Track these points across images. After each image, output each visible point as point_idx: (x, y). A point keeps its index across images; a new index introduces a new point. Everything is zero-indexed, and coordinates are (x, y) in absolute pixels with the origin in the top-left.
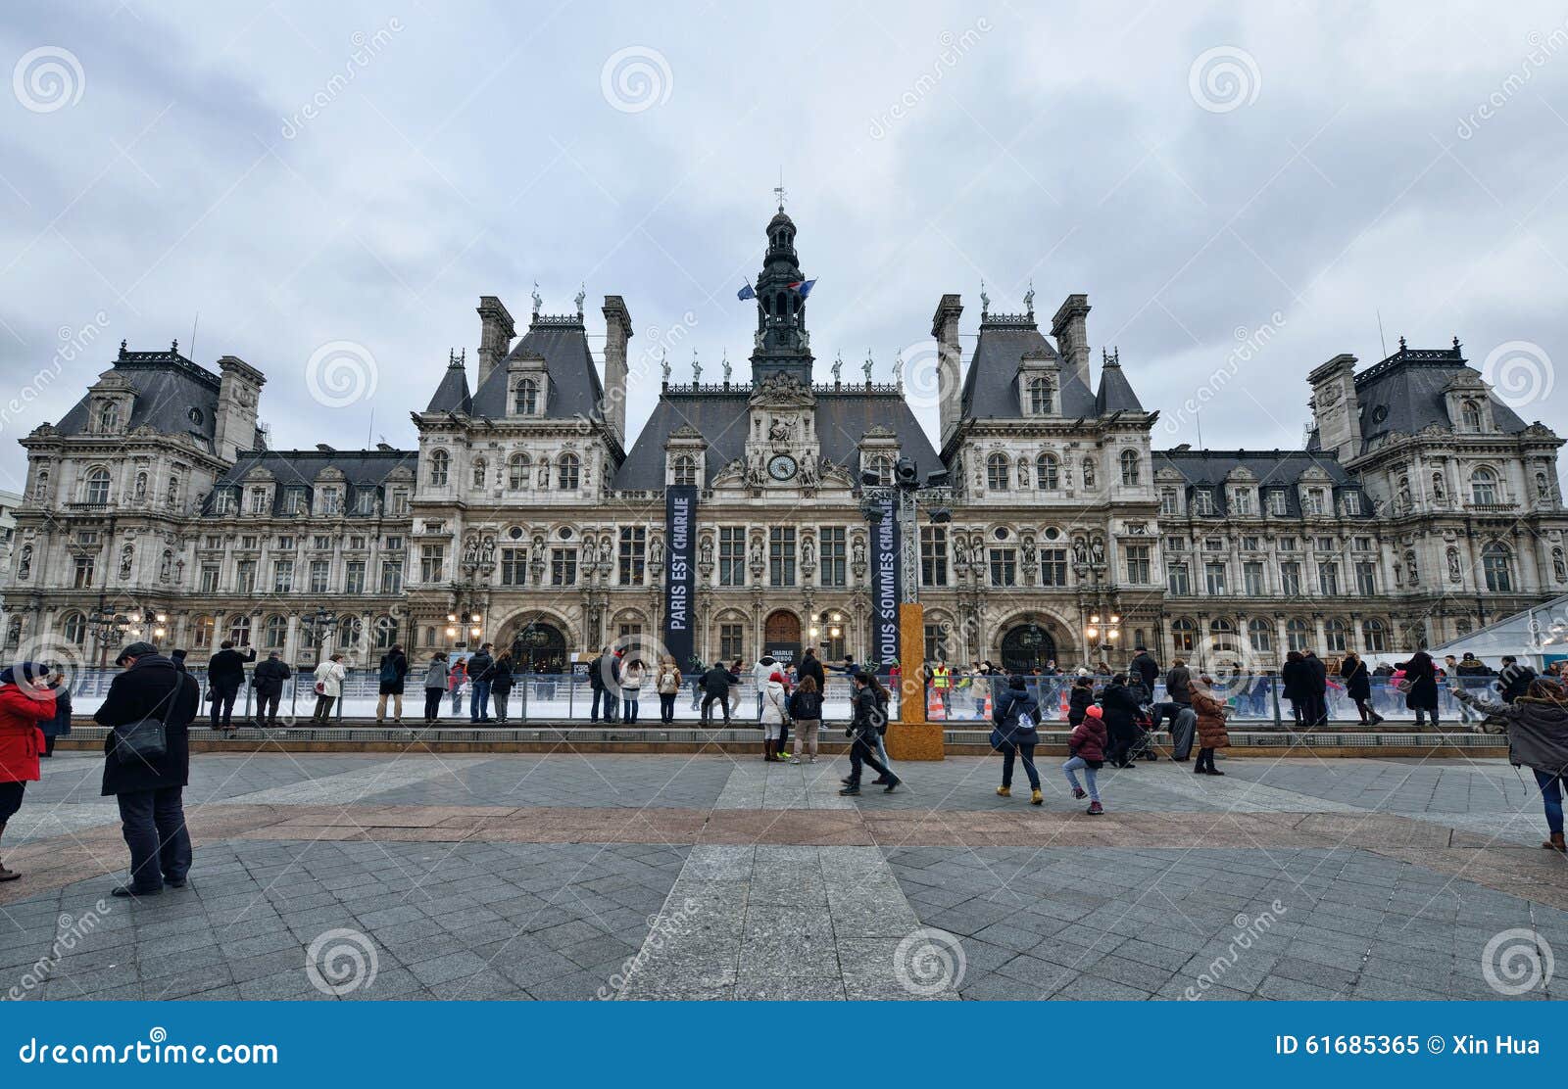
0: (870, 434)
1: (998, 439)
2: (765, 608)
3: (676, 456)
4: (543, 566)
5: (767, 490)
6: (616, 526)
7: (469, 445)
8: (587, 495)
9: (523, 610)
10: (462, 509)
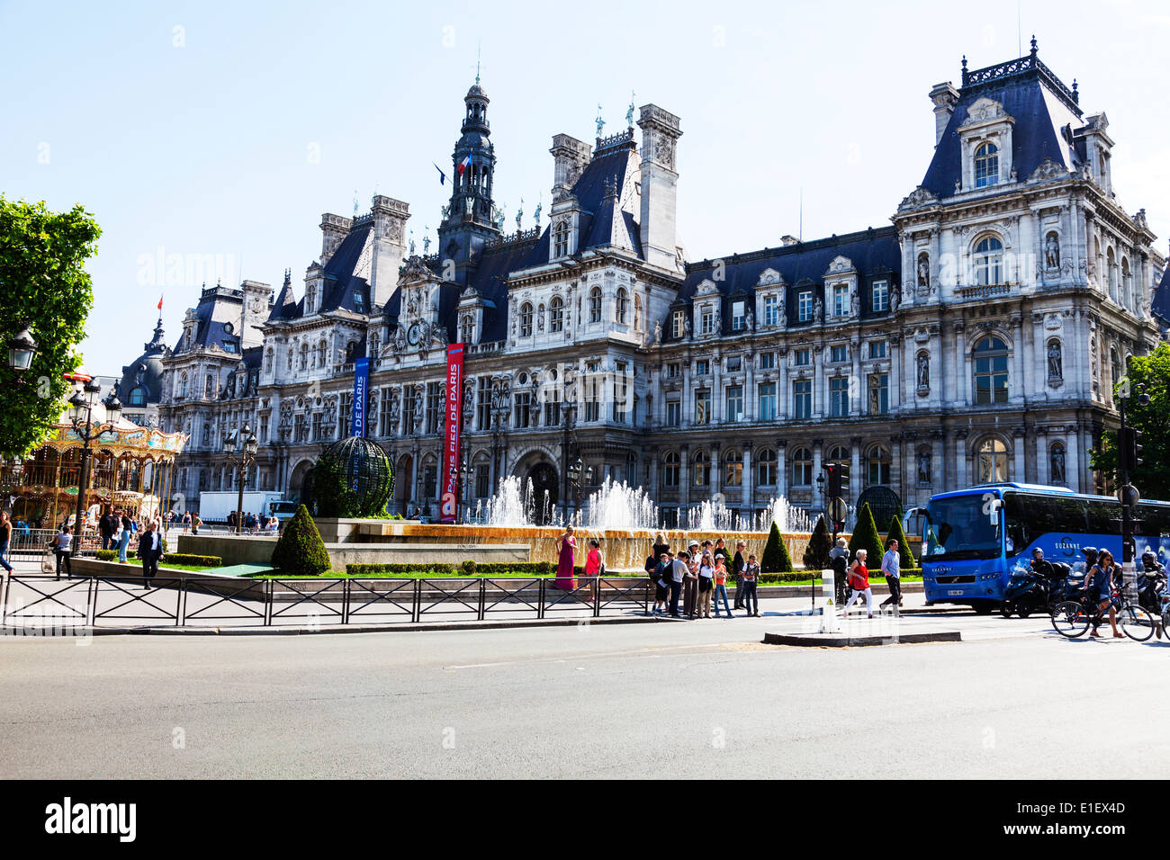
0: (464, 296)
1: (526, 289)
2: (398, 454)
3: (371, 333)
4: (307, 427)
5: (404, 355)
6: (338, 393)
7: (287, 340)
8: (329, 371)
9: (301, 459)
10: (280, 389)
